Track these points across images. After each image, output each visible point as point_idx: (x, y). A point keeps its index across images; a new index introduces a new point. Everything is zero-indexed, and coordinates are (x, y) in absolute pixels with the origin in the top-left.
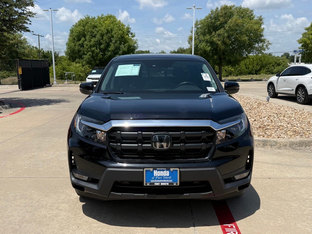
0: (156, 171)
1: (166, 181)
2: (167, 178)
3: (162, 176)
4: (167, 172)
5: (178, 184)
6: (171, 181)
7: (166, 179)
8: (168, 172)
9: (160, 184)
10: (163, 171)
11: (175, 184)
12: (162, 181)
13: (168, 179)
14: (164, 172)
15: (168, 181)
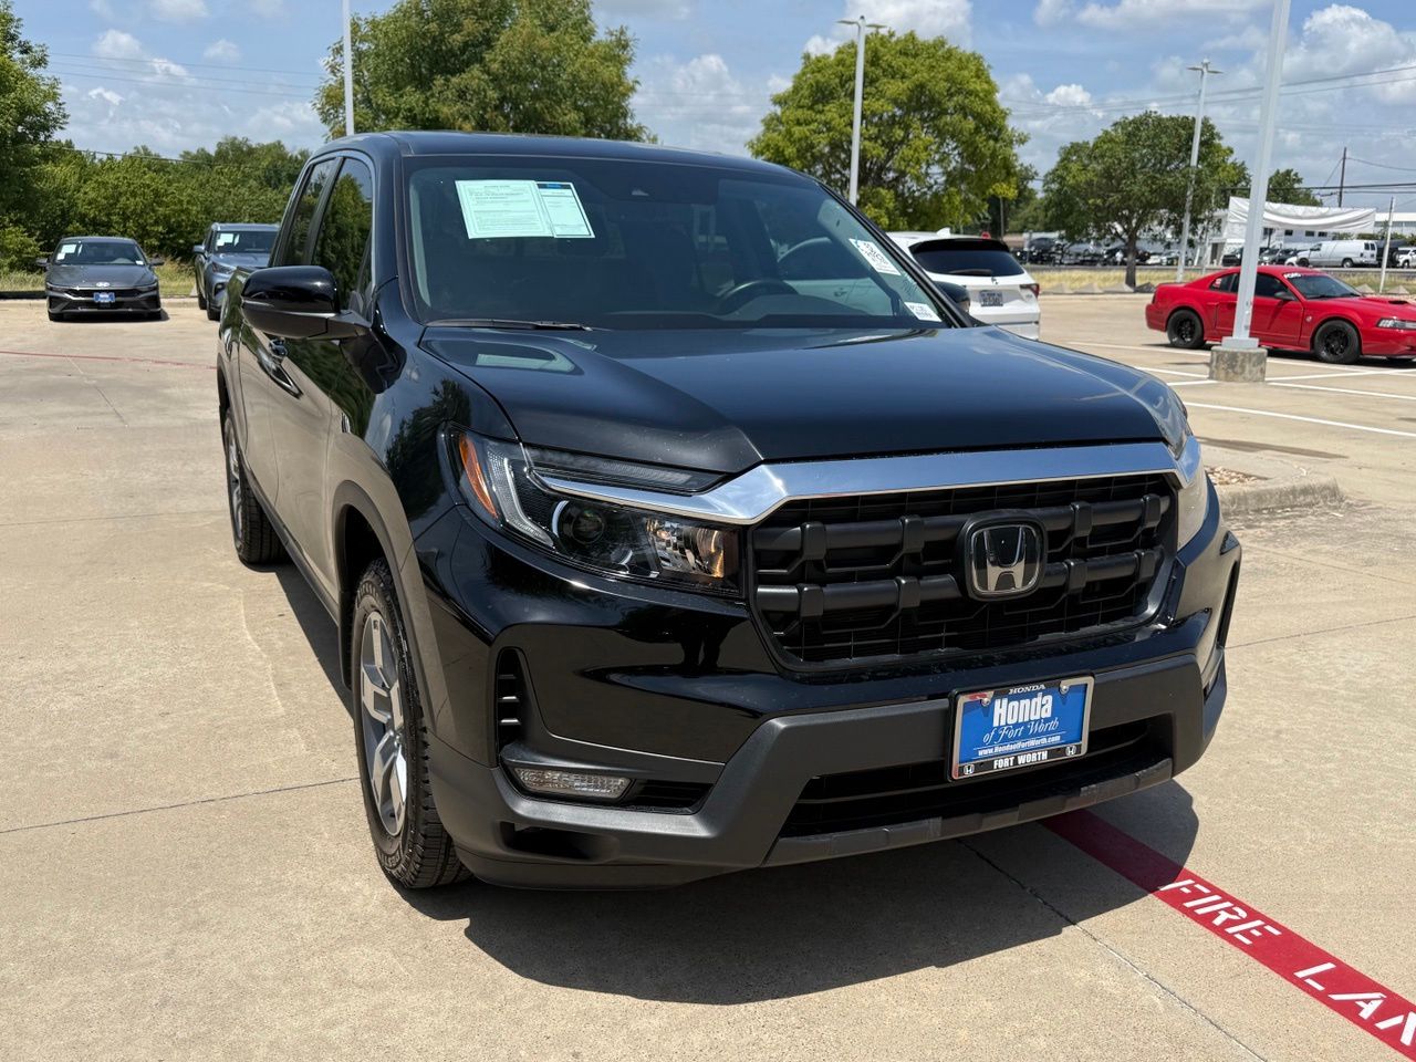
0: (1005, 701)
1: (1038, 742)
2: (1042, 728)
3: (1024, 724)
4: (1046, 698)
5: (1084, 750)
6: (1057, 739)
7: (1037, 735)
8: (1050, 698)
9: (1016, 761)
10: (1031, 696)
11: (1071, 753)
12: (1024, 745)
13: (1047, 733)
14: (1034, 700)
15: (1044, 741)
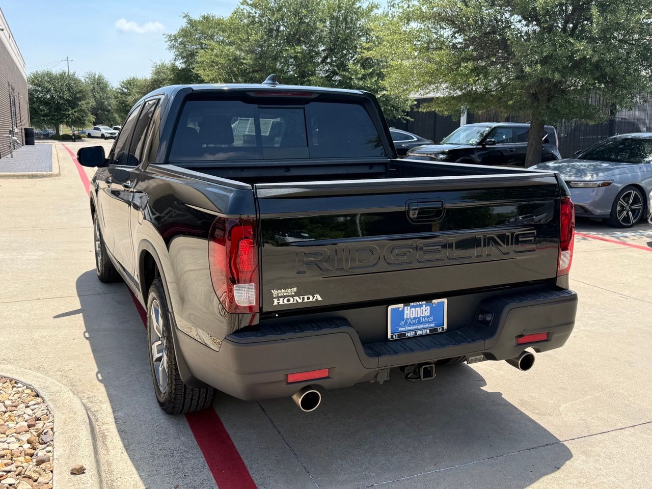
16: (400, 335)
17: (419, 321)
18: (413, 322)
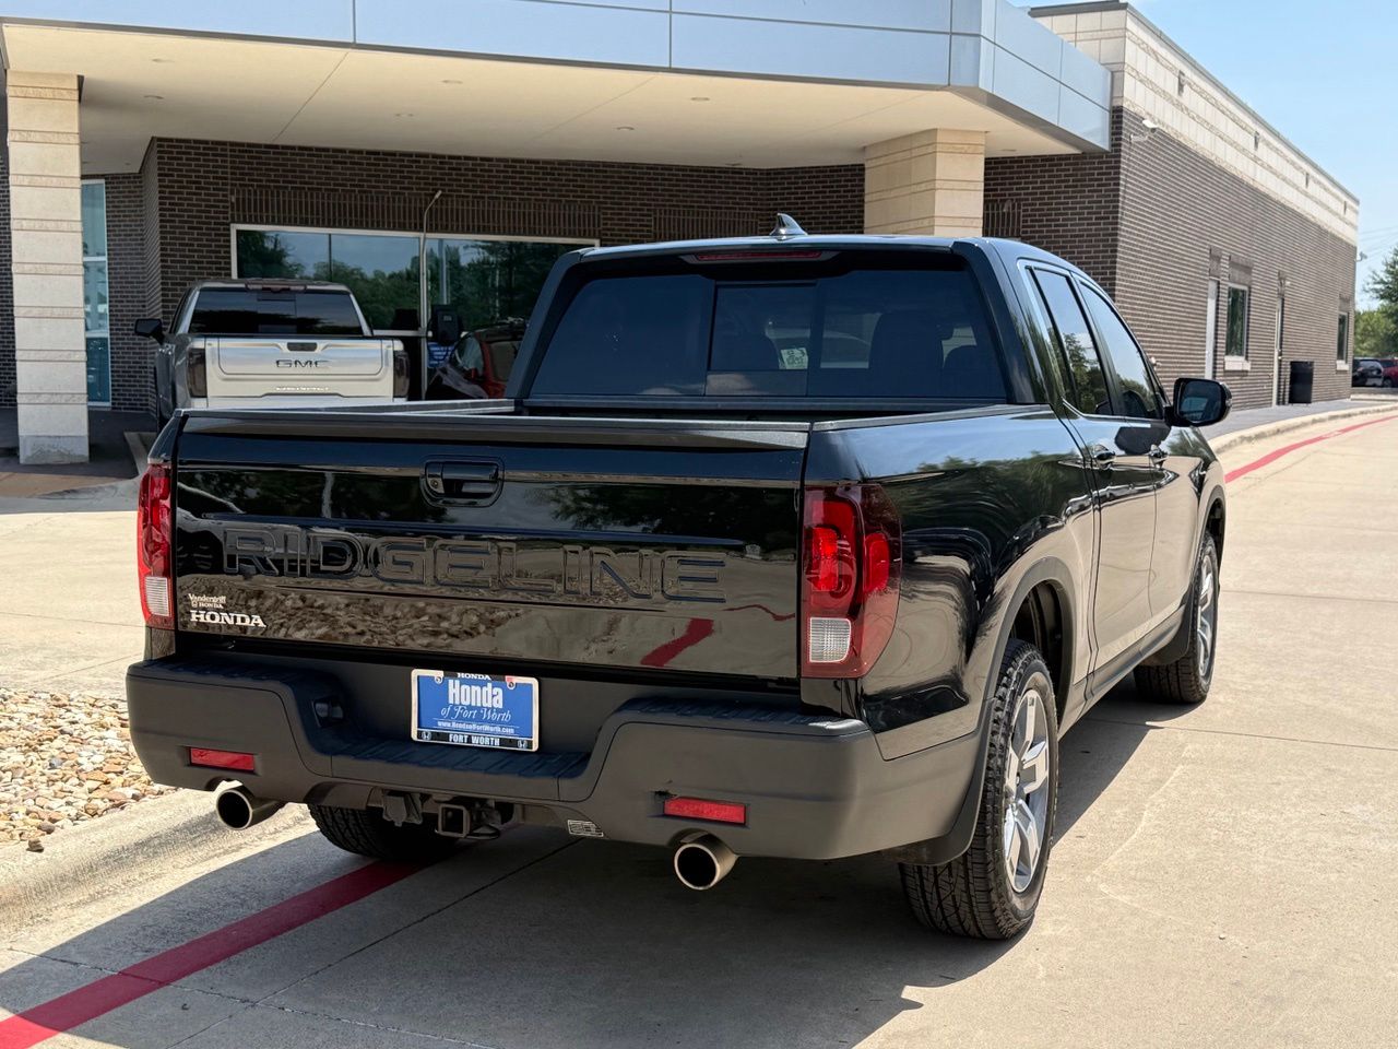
16: (436, 736)
17: (479, 715)
18: (466, 714)
